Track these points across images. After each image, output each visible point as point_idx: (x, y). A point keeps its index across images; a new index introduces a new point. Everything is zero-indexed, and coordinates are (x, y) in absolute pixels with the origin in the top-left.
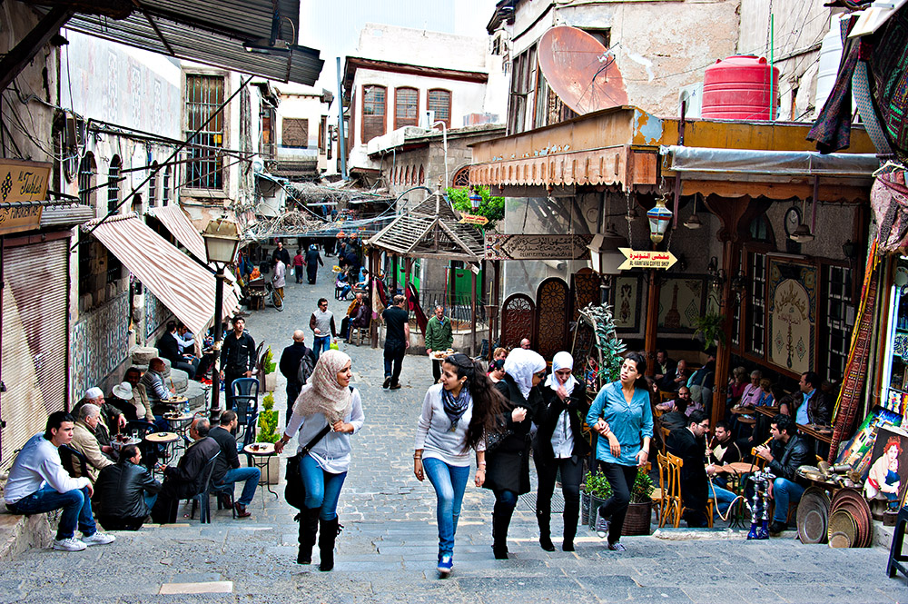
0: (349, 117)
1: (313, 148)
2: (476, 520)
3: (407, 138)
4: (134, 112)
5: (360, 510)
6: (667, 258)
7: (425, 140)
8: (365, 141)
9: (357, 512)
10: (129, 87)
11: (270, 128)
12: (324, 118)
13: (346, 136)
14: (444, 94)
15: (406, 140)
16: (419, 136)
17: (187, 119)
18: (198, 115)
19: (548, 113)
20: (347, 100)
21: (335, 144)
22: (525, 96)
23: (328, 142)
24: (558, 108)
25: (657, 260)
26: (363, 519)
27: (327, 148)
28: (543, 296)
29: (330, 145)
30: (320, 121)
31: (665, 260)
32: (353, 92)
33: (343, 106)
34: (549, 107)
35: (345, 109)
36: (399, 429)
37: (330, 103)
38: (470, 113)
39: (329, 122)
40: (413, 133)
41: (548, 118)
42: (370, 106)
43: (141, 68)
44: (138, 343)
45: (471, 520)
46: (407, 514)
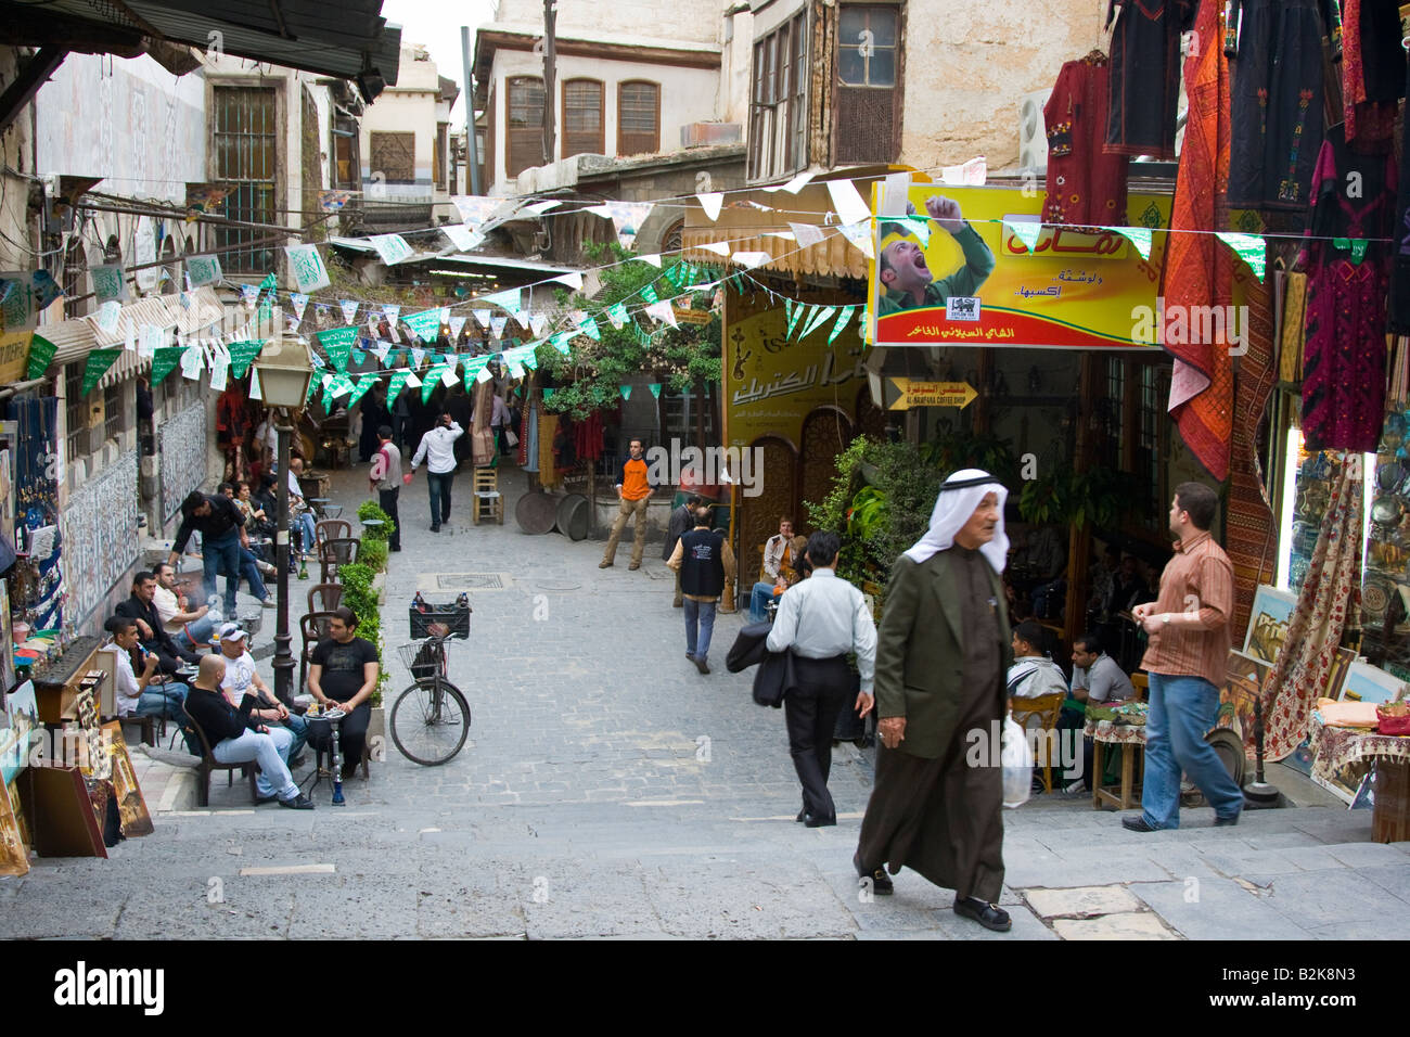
0: (485, 127)
1: (424, 182)
2: (692, 798)
3: (582, 174)
4: (136, 162)
5: (514, 788)
6: (963, 391)
7: (613, 177)
8: (512, 172)
9: (509, 792)
10: (129, 123)
11: (350, 157)
12: (442, 127)
13: (481, 161)
14: (647, 90)
15: (580, 178)
16: (602, 169)
17: (215, 160)
18: (233, 151)
19: (809, 139)
20: (481, 97)
21: (462, 172)
22: (774, 109)
23: (449, 167)
24: (826, 131)
25: (947, 395)
26: (518, 801)
27: (448, 178)
28: (807, 441)
29: (454, 173)
30: (435, 134)
31: (958, 395)
32: (490, 89)
33: (474, 109)
34: (810, 129)
35: (478, 114)
36: (573, 664)
37: (452, 101)
38: (691, 122)
39: (450, 131)
40: (593, 164)
41: (808, 147)
42: (520, 115)
43: (146, 90)
44: (152, 534)
45: (686, 798)
46: (587, 792)
